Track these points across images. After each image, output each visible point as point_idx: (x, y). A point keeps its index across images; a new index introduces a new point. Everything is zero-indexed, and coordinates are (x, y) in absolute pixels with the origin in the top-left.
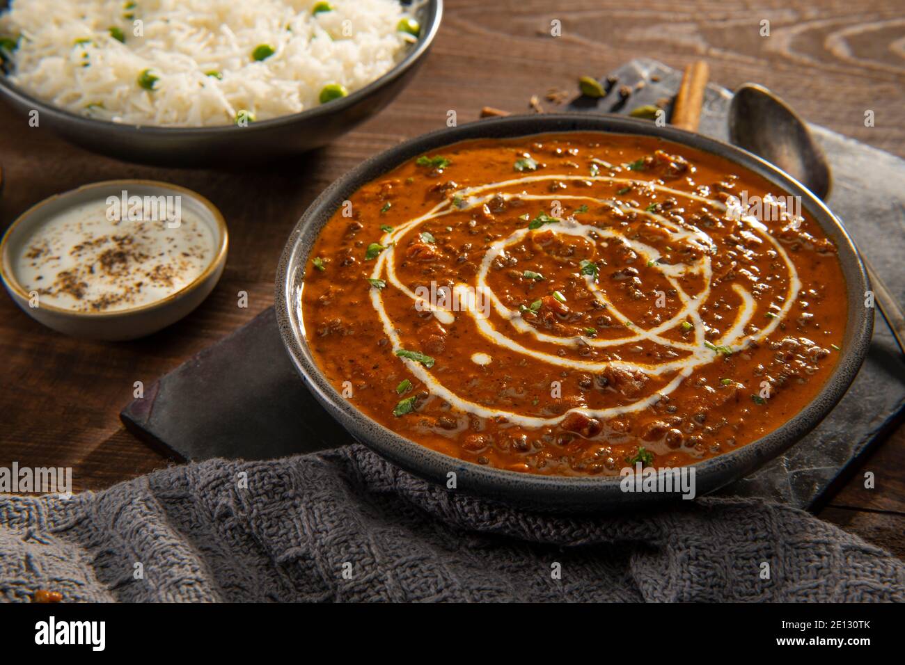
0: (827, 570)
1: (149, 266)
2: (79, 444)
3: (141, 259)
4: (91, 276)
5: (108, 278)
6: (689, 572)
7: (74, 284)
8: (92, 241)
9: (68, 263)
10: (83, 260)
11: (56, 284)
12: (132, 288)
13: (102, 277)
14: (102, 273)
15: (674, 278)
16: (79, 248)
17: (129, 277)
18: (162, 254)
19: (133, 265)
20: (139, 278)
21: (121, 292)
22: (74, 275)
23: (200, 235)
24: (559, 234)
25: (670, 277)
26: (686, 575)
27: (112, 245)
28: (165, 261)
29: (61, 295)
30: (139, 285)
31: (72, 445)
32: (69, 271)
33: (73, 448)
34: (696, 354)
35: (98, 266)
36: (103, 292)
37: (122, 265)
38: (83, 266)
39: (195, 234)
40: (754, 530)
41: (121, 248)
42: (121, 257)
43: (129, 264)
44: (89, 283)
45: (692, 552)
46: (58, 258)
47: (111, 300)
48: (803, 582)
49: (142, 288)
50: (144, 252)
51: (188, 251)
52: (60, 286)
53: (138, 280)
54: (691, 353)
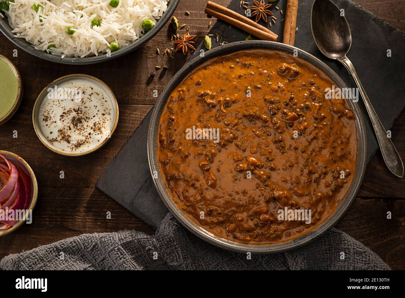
0: (348, 260)
1: (91, 123)
2: (83, 197)
3: (87, 120)
4: (70, 131)
5: (77, 132)
6: (304, 262)
7: (65, 136)
8: (66, 111)
9: (60, 125)
10: (65, 123)
11: (59, 136)
12: (87, 136)
13: (75, 131)
14: (74, 130)
16: (62, 116)
17: (85, 130)
18: (94, 116)
19: (85, 124)
20: (89, 130)
21: (84, 138)
22: (64, 131)
23: (106, 101)
27: (74, 114)
28: (96, 120)
29: (62, 141)
30: (90, 134)
31: (81, 197)
32: (61, 129)
33: (81, 199)
35: (72, 126)
36: (77, 140)
37: (81, 125)
38: (66, 126)
39: (104, 100)
40: (325, 242)
41: (78, 116)
42: (80, 120)
43: (83, 123)
44: (71, 135)
45: (305, 256)
46: (55, 122)
47: (81, 143)
49: (91, 136)
50: (88, 116)
51: (104, 112)
52: (60, 138)
53: (89, 132)
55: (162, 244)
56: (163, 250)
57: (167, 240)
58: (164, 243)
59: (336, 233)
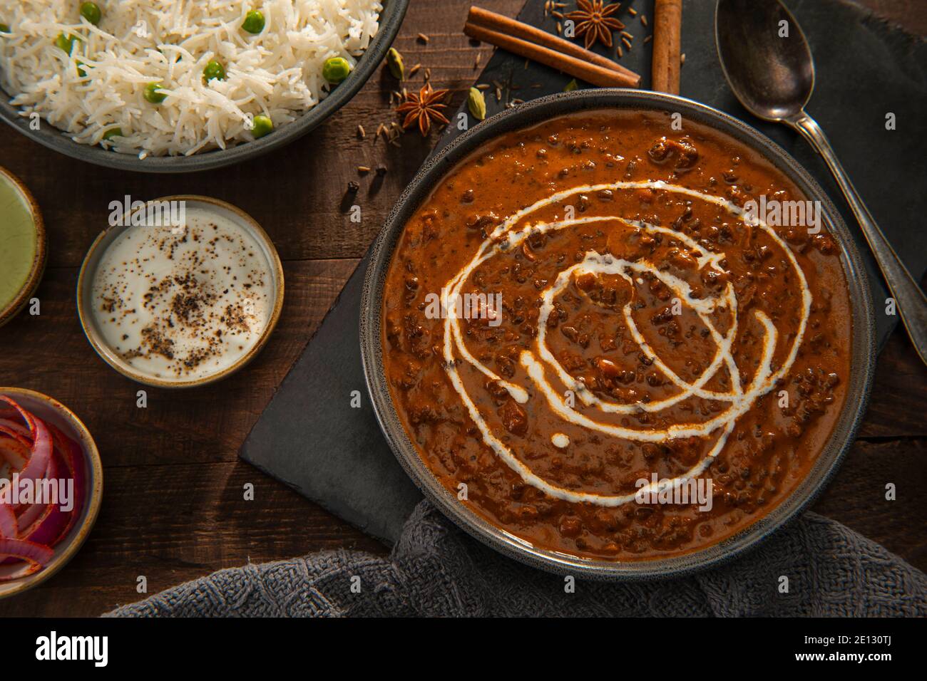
0: (852, 585)
1: (219, 308)
2: (210, 483)
3: (210, 301)
4: (171, 330)
5: (189, 331)
6: (748, 597)
7: (160, 342)
8: (157, 284)
9: (146, 317)
10: (158, 312)
11: (144, 344)
12: (213, 339)
13: (182, 330)
14: (180, 326)
15: (706, 315)
16: (148, 296)
17: (207, 326)
18: (226, 292)
19: (206, 311)
20: (217, 325)
21: (205, 345)
22: (156, 330)
23: (251, 255)
24: (598, 274)
25: (702, 314)
26: (746, 600)
27: (177, 289)
28: (232, 299)
29: (153, 355)
30: (219, 333)
31: (205, 486)
32: (150, 326)
33: (207, 489)
34: (735, 404)
35: (174, 318)
36: (190, 349)
37: (196, 313)
38: (161, 320)
39: (245, 253)
40: (792, 545)
41: (189, 293)
42: (192, 303)
43: (202, 309)
44: (173, 339)
45: (750, 582)
46: (134, 311)
47: (199, 356)
48: (833, 593)
49: (222, 337)
50: (211, 292)
51: (248, 281)
52: (149, 347)
53: (215, 329)
54: (730, 404)
55: (412, 574)
56: (416, 589)
57: (424, 565)
58: (416, 572)
59: (816, 522)
